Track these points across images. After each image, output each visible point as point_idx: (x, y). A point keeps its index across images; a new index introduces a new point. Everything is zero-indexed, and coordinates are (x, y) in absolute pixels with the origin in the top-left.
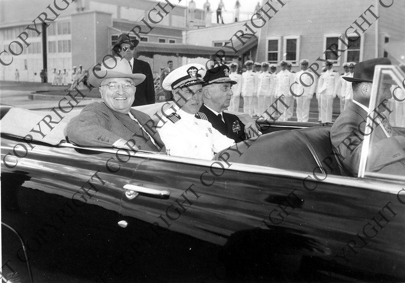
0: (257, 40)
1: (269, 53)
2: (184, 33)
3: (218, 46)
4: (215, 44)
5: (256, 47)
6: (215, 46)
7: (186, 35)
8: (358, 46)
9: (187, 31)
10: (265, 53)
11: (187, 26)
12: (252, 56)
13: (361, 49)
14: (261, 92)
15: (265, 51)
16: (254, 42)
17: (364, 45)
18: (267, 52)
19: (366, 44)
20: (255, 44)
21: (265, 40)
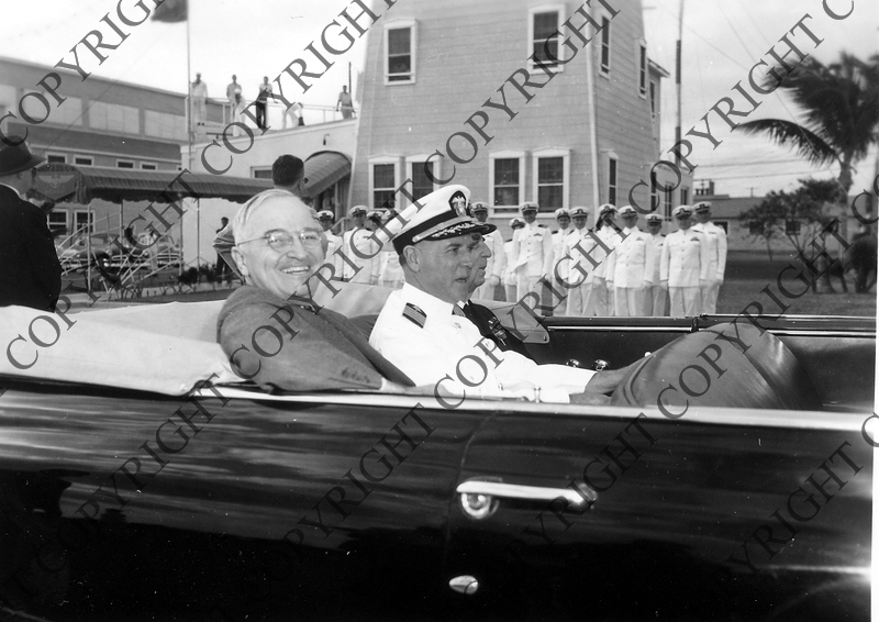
0: (350, 164)
1: (375, 192)
2: (184, 150)
3: (263, 177)
4: (256, 172)
5: (347, 179)
6: (256, 176)
7: (190, 153)
8: (560, 176)
9: (191, 144)
10: (367, 192)
11: (191, 133)
12: (339, 198)
13: (566, 184)
14: (387, 272)
15: (367, 187)
16: (343, 168)
17: (571, 175)
18: (371, 189)
19: (576, 172)
20: (345, 174)
21: (367, 164)
